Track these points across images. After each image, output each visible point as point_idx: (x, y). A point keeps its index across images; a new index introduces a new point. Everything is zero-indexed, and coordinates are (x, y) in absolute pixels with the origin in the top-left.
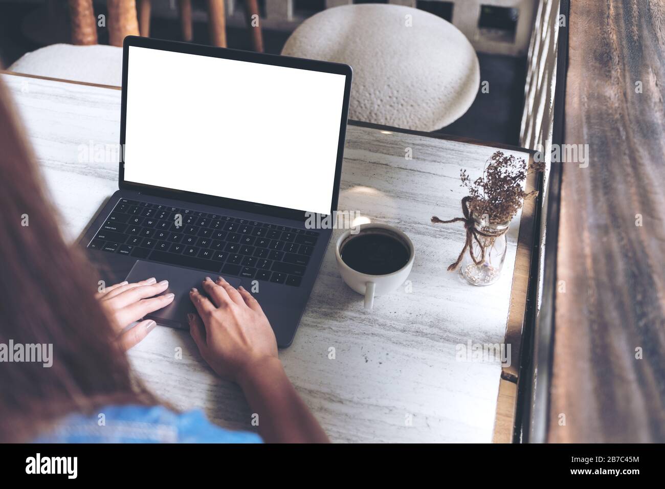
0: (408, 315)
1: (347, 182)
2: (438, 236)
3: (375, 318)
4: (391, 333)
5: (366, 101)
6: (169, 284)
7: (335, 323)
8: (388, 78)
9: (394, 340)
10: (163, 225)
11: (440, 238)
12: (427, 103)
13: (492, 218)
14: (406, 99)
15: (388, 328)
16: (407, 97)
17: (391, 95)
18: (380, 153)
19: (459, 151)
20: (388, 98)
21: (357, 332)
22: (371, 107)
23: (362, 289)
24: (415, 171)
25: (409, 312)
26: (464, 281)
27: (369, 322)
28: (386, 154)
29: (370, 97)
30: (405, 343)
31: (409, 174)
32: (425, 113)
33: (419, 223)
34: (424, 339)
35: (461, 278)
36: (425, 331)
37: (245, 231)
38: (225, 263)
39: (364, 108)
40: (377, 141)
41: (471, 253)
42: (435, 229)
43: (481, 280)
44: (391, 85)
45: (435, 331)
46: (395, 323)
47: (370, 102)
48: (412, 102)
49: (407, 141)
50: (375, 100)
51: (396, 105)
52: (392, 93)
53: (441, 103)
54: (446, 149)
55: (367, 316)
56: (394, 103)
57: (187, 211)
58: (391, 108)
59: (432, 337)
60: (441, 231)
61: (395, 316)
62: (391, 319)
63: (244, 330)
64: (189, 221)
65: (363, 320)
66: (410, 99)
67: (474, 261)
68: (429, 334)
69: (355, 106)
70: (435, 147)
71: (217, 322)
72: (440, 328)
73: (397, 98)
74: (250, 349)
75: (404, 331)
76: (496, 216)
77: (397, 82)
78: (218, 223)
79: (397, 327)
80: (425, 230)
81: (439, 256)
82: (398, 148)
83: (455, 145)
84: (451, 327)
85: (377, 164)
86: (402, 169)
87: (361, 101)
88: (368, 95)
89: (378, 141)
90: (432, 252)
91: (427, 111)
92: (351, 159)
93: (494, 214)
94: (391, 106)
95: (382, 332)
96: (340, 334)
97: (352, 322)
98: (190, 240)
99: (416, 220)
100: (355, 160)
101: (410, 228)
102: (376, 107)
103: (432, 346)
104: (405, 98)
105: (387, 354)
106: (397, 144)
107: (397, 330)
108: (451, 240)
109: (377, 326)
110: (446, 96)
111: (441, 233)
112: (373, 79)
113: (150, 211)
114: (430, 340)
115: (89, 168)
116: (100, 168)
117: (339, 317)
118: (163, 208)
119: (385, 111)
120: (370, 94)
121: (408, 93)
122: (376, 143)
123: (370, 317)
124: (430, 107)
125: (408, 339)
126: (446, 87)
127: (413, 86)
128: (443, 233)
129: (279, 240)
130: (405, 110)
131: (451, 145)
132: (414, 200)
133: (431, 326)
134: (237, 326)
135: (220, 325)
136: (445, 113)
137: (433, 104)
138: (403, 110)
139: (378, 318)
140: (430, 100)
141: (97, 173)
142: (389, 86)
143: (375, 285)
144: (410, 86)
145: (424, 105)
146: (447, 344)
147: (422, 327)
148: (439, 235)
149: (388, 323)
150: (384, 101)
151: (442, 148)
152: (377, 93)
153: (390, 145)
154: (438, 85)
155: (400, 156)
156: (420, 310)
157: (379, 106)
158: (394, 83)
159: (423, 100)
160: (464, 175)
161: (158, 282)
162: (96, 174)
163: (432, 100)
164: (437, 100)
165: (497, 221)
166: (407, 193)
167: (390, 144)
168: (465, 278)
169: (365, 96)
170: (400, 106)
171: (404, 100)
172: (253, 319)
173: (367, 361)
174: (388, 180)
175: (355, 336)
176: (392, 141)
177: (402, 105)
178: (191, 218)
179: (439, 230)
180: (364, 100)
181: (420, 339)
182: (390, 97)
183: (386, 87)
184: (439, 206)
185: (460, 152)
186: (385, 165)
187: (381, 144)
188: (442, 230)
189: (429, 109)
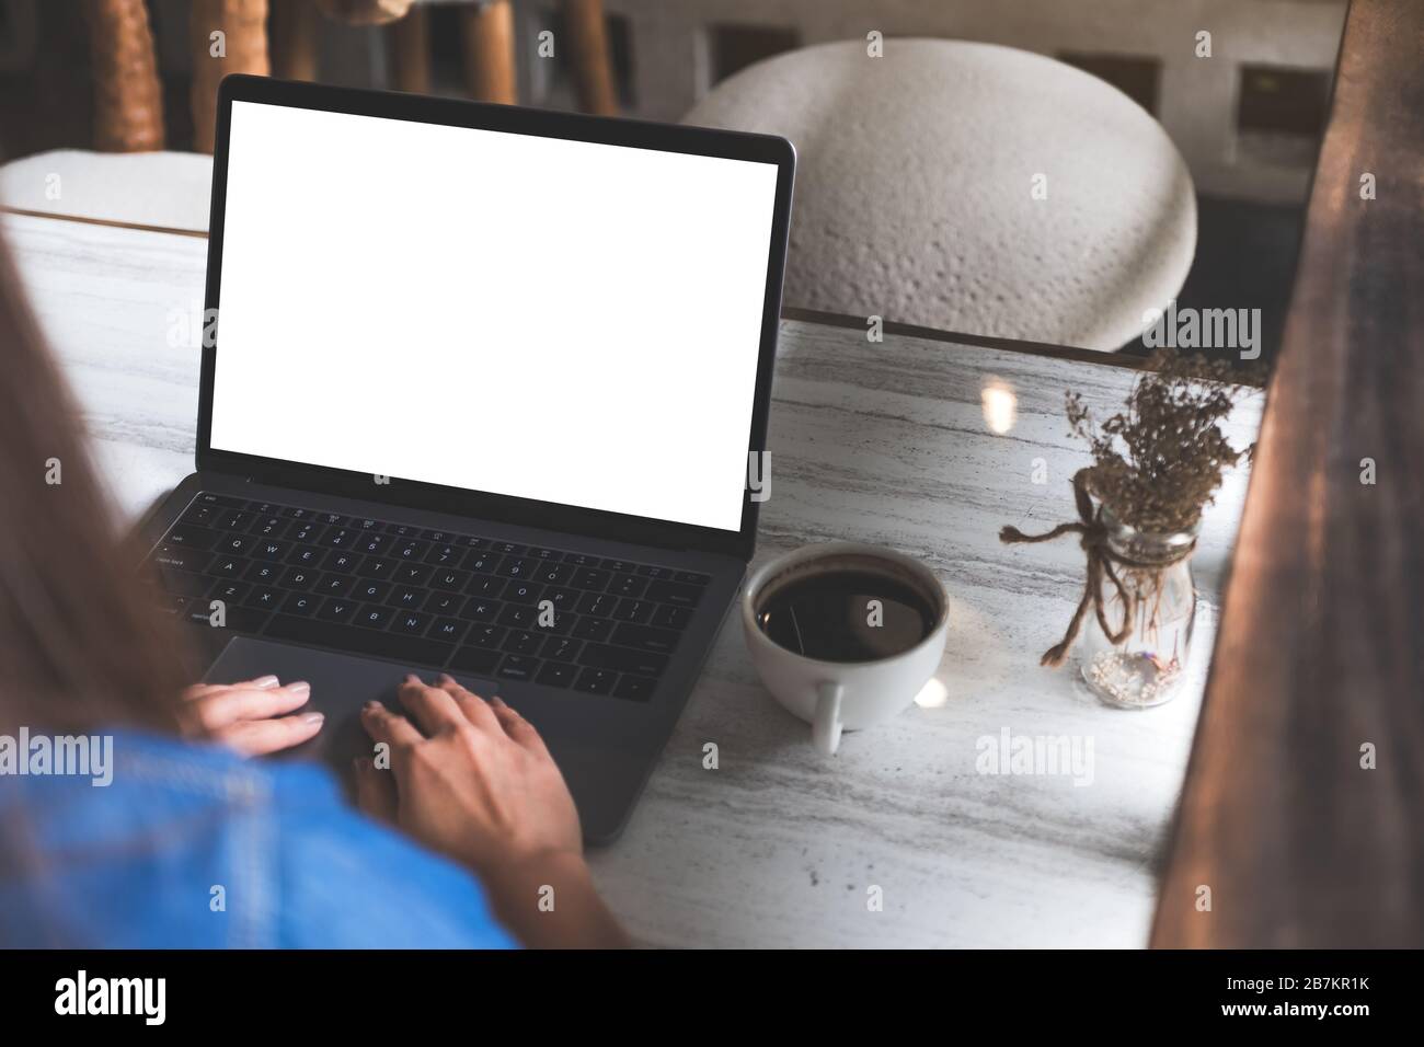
0: (933, 776)
1: (794, 458)
2: (1027, 589)
3: (846, 780)
4: (882, 818)
5: (875, 287)
6: (311, 692)
7: (739, 791)
8: (936, 225)
9: (891, 833)
10: (306, 555)
11: (1031, 593)
12: (1043, 293)
13: (1145, 514)
14: (985, 281)
15: (878, 806)
16: (986, 275)
17: (941, 268)
18: (887, 389)
19: (1099, 386)
20: (934, 278)
21: (794, 814)
22: (888, 300)
23: (809, 700)
24: (976, 433)
25: (935, 768)
26: (1090, 697)
27: (828, 791)
28: (901, 392)
29: (887, 276)
30: (918, 841)
31: (959, 441)
32: (1037, 318)
33: (978, 559)
34: (969, 833)
35: (1080, 689)
36: (974, 814)
37: (516, 570)
38: (459, 644)
39: (869, 305)
40: (882, 360)
41: (1101, 616)
42: (1021, 572)
43: (1134, 694)
44: (944, 244)
45: (1002, 813)
46: (897, 793)
47: (885, 288)
48: (999, 289)
49: (959, 361)
50: (899, 282)
51: (957, 295)
52: (947, 264)
53: (1081, 292)
54: (1065, 381)
55: (823, 777)
56: (952, 290)
57: (368, 524)
58: (943, 305)
59: (994, 828)
60: (1035, 578)
61: (897, 778)
62: (886, 785)
63: (496, 788)
64: (373, 546)
65: (813, 786)
66: (994, 278)
67: (1108, 634)
68: (986, 820)
69: (846, 300)
70: (1035, 376)
71: (428, 768)
72: (1015, 808)
73: (958, 277)
74: (509, 833)
75: (918, 813)
76: (1154, 508)
77: (959, 234)
78: (448, 551)
79: (901, 803)
80: (993, 576)
81: (1025, 637)
82: (935, 378)
83: (1089, 372)
84: (1044, 804)
85: (879, 416)
86: (944, 428)
87: (862, 285)
88: (879, 269)
89: (885, 361)
90: (1008, 627)
91: (1042, 314)
92: (806, 405)
93: (1150, 501)
94: (943, 299)
95: (859, 813)
96: (751, 817)
97: (782, 789)
98: (371, 591)
99: (969, 551)
100: (818, 407)
101: (953, 569)
102: (903, 301)
103: (991, 850)
104: (980, 278)
105: (871, 867)
106: (932, 369)
107: (901, 810)
108: (1061, 598)
109: (849, 801)
110: (1095, 273)
111: (1033, 583)
112: (894, 227)
113: (273, 522)
114: (986, 836)
115: (122, 423)
116: (151, 424)
117: (749, 777)
118: (307, 515)
119: (927, 311)
120: (886, 267)
121: (989, 263)
122: (875, 366)
123: (830, 778)
124: (1050, 302)
125: (927, 833)
126: (1095, 250)
127: (1002, 244)
128: (1040, 582)
129: (604, 592)
130: (982, 311)
131: (1079, 371)
132: (970, 502)
133: (990, 803)
134: (477, 776)
135: (435, 777)
136: (1096, 321)
137: (1061, 294)
138: (976, 311)
139: (850, 783)
140: (1050, 284)
141: (143, 436)
142: (937, 244)
143: (840, 692)
144: (995, 245)
145: (1035, 296)
146: (1030, 846)
147: (966, 805)
148: (1031, 587)
149: (879, 793)
150: (925, 284)
151: (1053, 379)
152: (906, 263)
153: (917, 371)
154: (1075, 243)
155: (940, 398)
156: (964, 764)
157: (909, 298)
158: (953, 237)
159: (1031, 284)
160: (1075, 407)
161: (284, 683)
162: (140, 438)
163: (1056, 283)
164: (1072, 283)
165: (1158, 521)
166: (950, 485)
167: (915, 368)
168: (1090, 689)
169: (873, 272)
170: (968, 300)
171: (978, 282)
172: (521, 765)
173: (815, 882)
174: (902, 454)
175: (788, 823)
176: (922, 361)
177: (973, 296)
178: (377, 539)
179: (1029, 574)
180: (869, 283)
181: (958, 831)
182: (940, 275)
183: (929, 248)
184: (1035, 518)
185: (1100, 389)
186: (898, 418)
187: (891, 369)
188: (1040, 574)
189: (1048, 307)
